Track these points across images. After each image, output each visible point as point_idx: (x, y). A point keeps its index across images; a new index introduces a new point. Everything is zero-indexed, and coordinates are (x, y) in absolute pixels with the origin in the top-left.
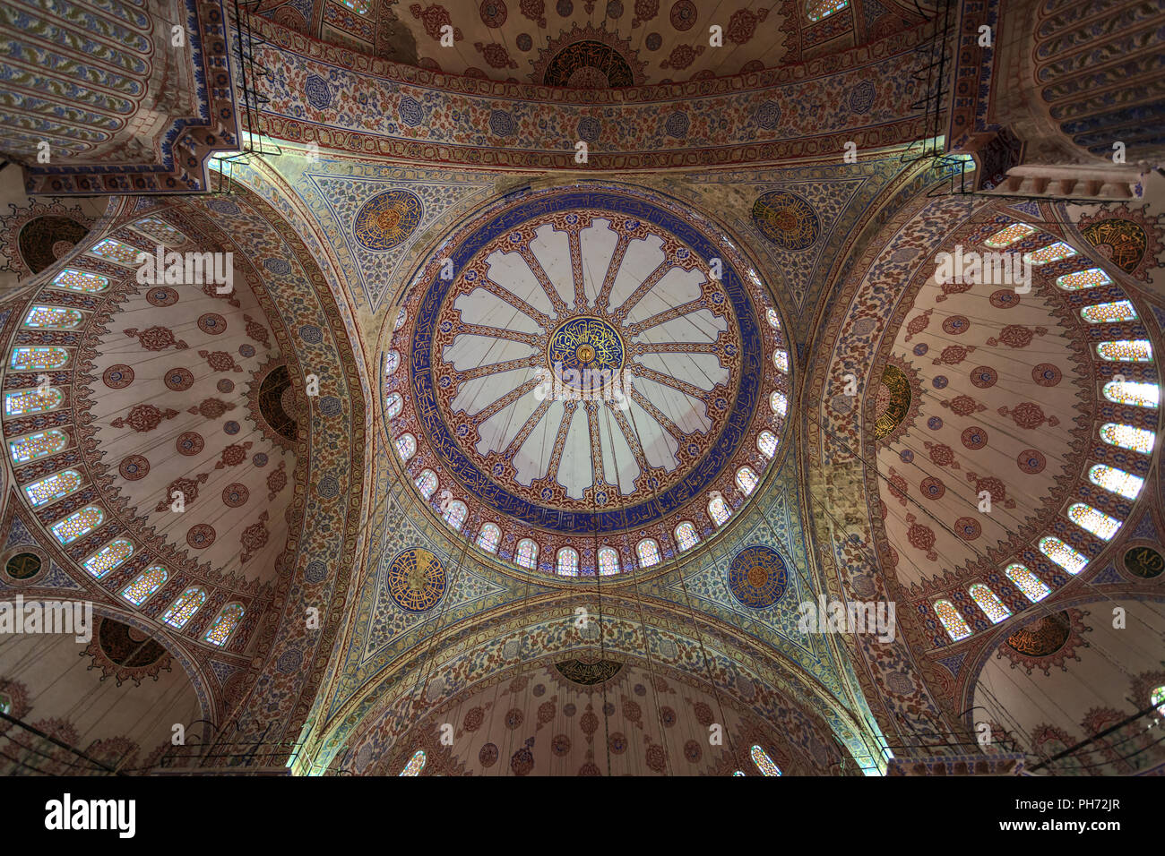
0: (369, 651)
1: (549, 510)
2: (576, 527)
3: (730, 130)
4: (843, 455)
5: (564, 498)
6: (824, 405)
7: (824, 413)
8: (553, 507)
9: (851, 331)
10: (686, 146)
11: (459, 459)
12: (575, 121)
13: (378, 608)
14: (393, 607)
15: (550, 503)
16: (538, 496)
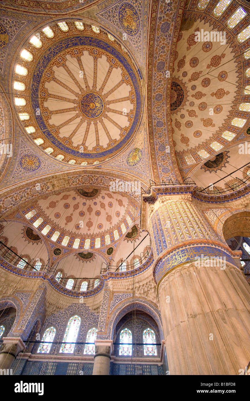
1: (38, 95)
2: (34, 105)
3: (158, 139)
4: (72, 182)
5: (43, 100)
6: (85, 175)
7: (83, 175)
9: (106, 178)
10: (154, 127)
11: (49, 58)
12: (161, 93)
15: (40, 95)
16: (42, 91)
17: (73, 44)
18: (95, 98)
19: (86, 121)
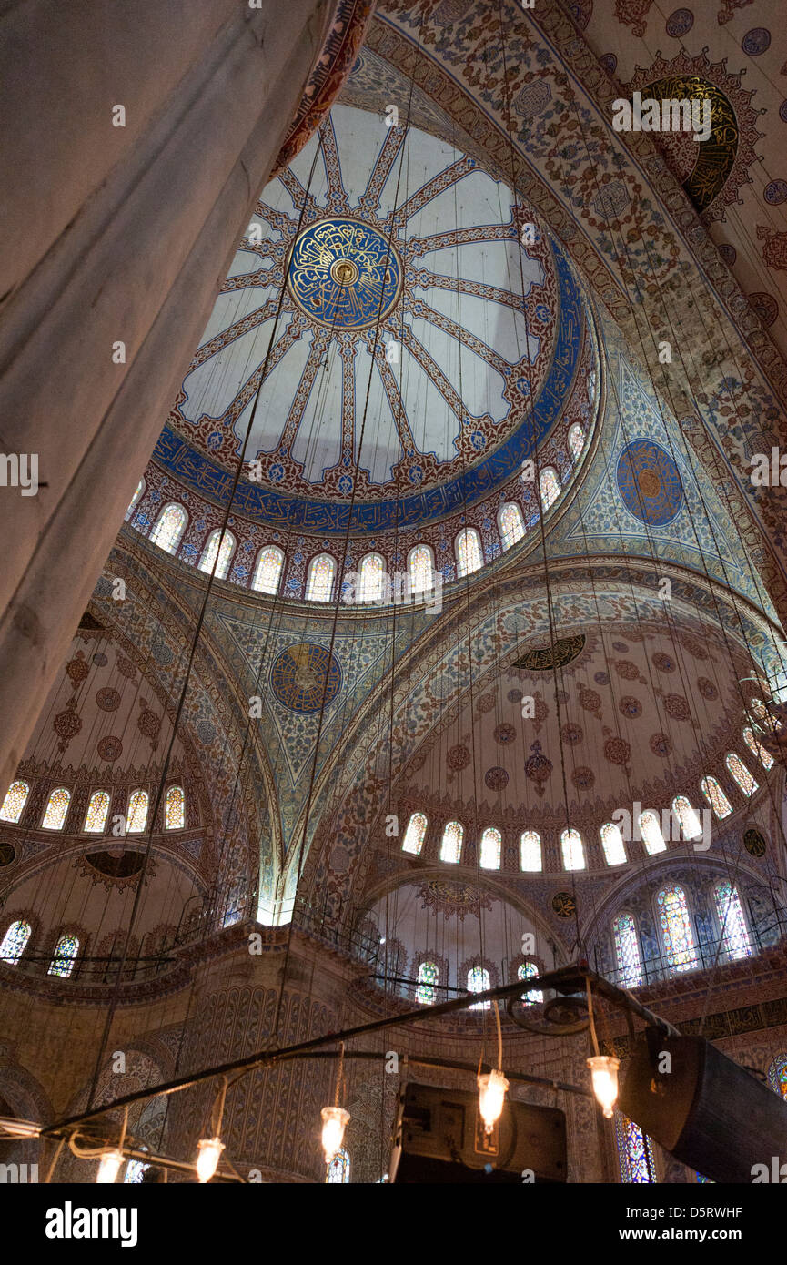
0: (296, 771)
1: (428, 493)
2: (465, 495)
5: (437, 468)
6: (584, 222)
7: (594, 233)
8: (429, 486)
11: (294, 507)
13: (283, 728)
14: (297, 718)
15: (425, 484)
16: (407, 484)
17: (197, 465)
18: (307, 282)
19: (418, 263)
